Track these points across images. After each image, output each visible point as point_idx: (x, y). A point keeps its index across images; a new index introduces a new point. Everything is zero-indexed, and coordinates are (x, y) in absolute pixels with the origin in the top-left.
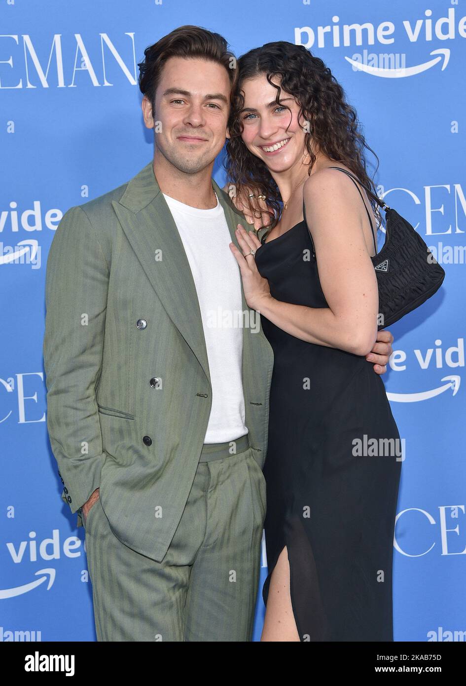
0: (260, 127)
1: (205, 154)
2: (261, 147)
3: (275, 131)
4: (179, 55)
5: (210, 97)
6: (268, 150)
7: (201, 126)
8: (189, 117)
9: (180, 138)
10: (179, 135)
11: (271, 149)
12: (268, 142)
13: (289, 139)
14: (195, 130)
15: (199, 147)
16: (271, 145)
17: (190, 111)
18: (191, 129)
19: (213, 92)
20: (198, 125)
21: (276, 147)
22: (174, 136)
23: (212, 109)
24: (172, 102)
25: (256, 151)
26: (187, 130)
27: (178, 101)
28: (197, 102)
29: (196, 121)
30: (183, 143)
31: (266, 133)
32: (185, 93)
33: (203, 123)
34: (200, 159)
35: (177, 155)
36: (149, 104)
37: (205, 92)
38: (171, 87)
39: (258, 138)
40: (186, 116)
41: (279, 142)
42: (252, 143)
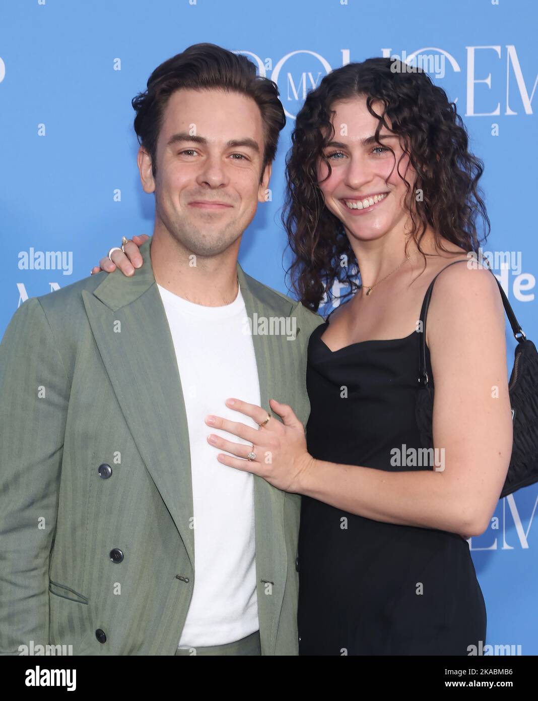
0: (349, 171)
1: (228, 225)
2: (344, 201)
3: (369, 179)
4: (188, 86)
5: (235, 144)
6: (355, 206)
7: (223, 185)
8: (205, 173)
9: (194, 204)
10: (191, 200)
11: (359, 205)
12: (356, 194)
13: (387, 193)
14: (214, 192)
15: (220, 217)
16: (361, 199)
17: (207, 166)
18: (209, 190)
19: (238, 137)
20: (218, 184)
21: (366, 203)
22: (184, 202)
23: (237, 161)
24: (180, 153)
25: (335, 206)
26: (203, 191)
27: (189, 152)
28: (216, 152)
29: (215, 178)
30: (197, 210)
31: (356, 181)
32: (197, 140)
33: (226, 182)
34: (222, 233)
35: (188, 228)
36: (147, 159)
37: (227, 138)
38: (179, 131)
39: (342, 186)
40: (201, 172)
41: (373, 195)
42: (332, 194)
